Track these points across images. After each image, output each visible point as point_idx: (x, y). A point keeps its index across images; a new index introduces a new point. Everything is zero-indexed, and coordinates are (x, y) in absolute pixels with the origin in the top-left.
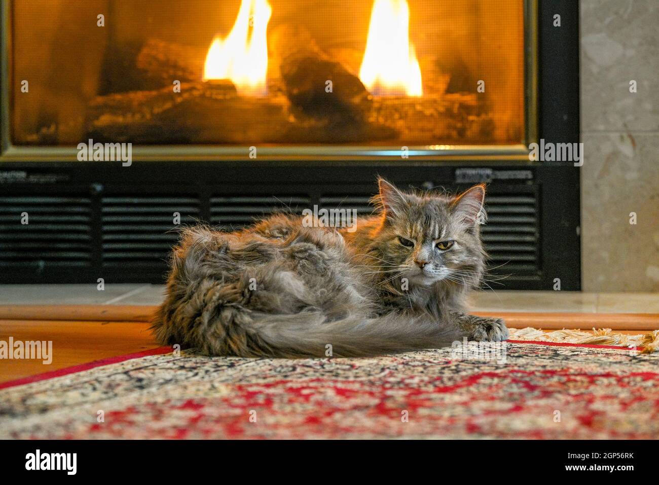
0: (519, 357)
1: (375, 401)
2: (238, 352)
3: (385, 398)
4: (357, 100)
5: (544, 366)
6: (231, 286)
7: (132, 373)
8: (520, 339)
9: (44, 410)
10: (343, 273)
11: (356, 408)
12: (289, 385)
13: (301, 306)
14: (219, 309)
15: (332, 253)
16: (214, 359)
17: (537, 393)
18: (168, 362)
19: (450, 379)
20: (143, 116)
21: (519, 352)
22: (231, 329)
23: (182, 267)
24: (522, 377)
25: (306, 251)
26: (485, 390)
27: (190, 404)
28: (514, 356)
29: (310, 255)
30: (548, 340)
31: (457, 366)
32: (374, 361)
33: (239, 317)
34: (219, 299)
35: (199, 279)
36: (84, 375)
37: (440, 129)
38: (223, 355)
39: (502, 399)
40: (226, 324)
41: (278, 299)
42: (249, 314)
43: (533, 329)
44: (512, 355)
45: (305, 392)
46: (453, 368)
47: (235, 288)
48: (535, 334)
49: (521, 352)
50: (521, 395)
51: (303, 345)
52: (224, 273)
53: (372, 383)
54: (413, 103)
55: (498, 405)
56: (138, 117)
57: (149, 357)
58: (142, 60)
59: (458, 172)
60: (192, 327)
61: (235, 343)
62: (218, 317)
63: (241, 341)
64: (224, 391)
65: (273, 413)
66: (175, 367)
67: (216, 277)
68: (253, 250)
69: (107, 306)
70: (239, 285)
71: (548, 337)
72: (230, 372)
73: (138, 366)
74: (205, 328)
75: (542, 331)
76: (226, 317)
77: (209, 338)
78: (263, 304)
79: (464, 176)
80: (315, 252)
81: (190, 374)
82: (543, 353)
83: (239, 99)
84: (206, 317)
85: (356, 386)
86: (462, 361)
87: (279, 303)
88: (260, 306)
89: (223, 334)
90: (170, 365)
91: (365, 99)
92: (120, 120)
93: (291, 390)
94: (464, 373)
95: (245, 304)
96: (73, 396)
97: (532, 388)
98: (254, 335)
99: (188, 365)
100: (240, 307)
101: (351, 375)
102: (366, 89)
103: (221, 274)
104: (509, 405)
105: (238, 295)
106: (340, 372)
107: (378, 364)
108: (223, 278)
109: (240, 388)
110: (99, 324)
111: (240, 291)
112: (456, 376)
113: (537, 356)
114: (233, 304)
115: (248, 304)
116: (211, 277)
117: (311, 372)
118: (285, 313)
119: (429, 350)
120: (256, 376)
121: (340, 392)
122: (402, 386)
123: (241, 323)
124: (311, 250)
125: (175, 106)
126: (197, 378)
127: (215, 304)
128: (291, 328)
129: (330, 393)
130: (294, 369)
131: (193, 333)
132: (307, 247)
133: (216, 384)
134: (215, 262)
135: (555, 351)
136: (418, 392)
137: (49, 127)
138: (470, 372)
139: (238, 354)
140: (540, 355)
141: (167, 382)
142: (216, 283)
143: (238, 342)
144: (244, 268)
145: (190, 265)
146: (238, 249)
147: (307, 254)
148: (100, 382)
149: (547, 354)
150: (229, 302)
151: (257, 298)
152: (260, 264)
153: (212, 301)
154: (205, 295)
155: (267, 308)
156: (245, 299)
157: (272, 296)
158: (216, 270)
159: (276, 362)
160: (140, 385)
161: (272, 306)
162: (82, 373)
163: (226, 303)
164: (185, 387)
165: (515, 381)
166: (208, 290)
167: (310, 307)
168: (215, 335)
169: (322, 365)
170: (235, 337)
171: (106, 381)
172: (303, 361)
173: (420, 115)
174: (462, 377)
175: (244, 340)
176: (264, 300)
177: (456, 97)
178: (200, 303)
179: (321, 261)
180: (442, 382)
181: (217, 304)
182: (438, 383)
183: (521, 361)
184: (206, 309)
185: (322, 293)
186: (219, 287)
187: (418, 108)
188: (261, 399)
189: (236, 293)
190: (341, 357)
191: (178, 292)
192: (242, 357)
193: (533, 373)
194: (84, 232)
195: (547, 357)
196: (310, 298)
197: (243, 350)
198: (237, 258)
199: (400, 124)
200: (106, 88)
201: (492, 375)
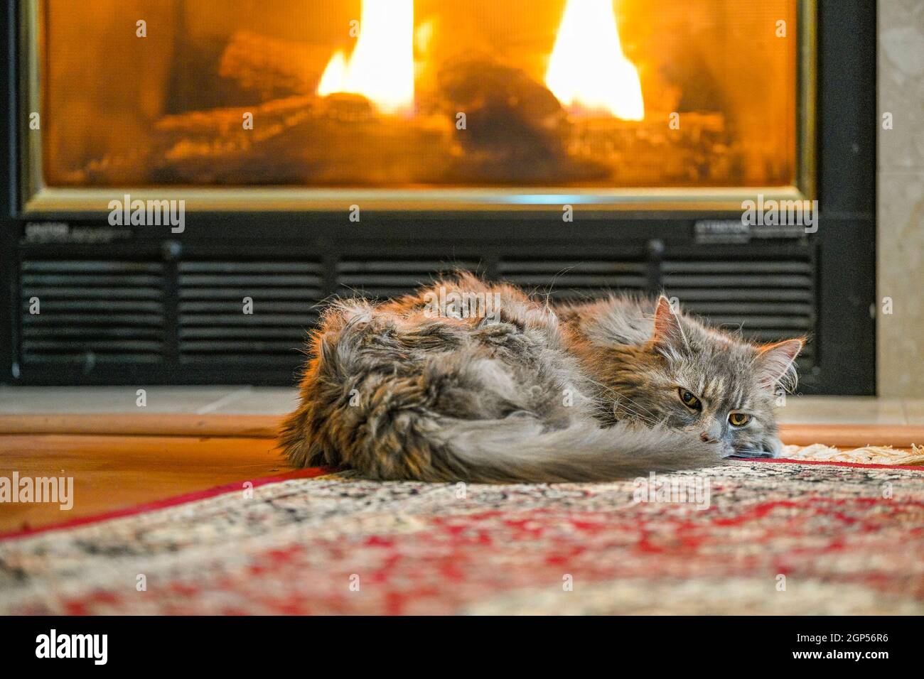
0: (816, 481)
1: (634, 538)
2: (418, 473)
3: (646, 534)
4: (550, 122)
5: (857, 493)
6: (407, 381)
7: (277, 502)
8: (809, 459)
9: (173, 548)
10: (558, 366)
11: (610, 546)
12: (506, 517)
13: (507, 409)
14: (392, 413)
15: (538, 337)
16: (386, 483)
17: (857, 526)
18: (323, 488)
19: (730, 509)
20: (238, 146)
21: (813, 475)
22: (410, 440)
23: (331, 356)
24: (830, 507)
25: (502, 334)
26: (784, 524)
27: (374, 541)
28: (808, 481)
29: (510, 341)
30: (849, 461)
31: (733, 492)
32: (614, 487)
33: (420, 422)
34: (392, 399)
35: (360, 374)
36: (209, 505)
37: (673, 164)
38: (397, 479)
39: (811, 534)
40: (403, 433)
41: (478, 400)
42: (435, 419)
43: (823, 446)
44: (806, 479)
45: (532, 526)
46: (729, 495)
47: (414, 384)
48: (827, 453)
49: (817, 476)
50: (836, 530)
51: (513, 465)
52: (396, 363)
53: (622, 515)
54: (632, 127)
55: (808, 542)
56: (230, 146)
57: (291, 482)
58: (228, 64)
59: (700, 227)
60: (354, 440)
61: (414, 461)
62: (390, 424)
63: (423, 458)
64: (416, 525)
65: (497, 552)
66: (334, 494)
67: (385, 370)
68: (431, 334)
69: (203, 416)
70: (420, 380)
71: (848, 457)
72: (415, 500)
73: (282, 493)
74: (373, 439)
75: (836, 449)
76: (403, 424)
77: (378, 454)
78: (456, 406)
79: (709, 232)
80: (515, 334)
81: (360, 503)
82: (849, 476)
83: (375, 121)
84: (374, 424)
85: (600, 519)
86: (738, 487)
87: (480, 405)
88: (452, 410)
89: (398, 447)
90: (326, 492)
91: (563, 122)
92: (204, 150)
93: (510, 523)
94: (746, 503)
95: (430, 406)
96: (206, 530)
97: (850, 521)
98: (442, 448)
99: (352, 492)
100: (423, 409)
101: (588, 502)
102: (562, 106)
103: (393, 365)
104: (822, 542)
105: (419, 394)
106: (572, 501)
107: (620, 491)
108: (396, 371)
109: (438, 521)
110: (197, 440)
111: (421, 388)
112: (736, 505)
113: (842, 480)
114: (413, 405)
115: (435, 406)
116: (377, 369)
117: (530, 501)
118: (484, 418)
119: (685, 472)
120: (455, 505)
121: (581, 526)
122: (663, 518)
123: (424, 431)
124: (510, 332)
125: (289, 131)
126: (370, 509)
127: (387, 407)
128: (495, 437)
129: (567, 528)
130: (505, 496)
131: (355, 449)
132: (504, 329)
133: (403, 516)
134: (378, 349)
135: (864, 474)
136: (688, 525)
137: (100, 160)
138: (754, 501)
139: (420, 479)
140: (845, 479)
141: (331, 513)
142: (386, 378)
143: (419, 459)
144: (423, 356)
145: (344, 353)
146: (409, 332)
147: (506, 338)
148: (237, 514)
149: (855, 478)
150: (406, 403)
151: (449, 399)
152: (444, 351)
153: (383, 402)
154: (372, 396)
155: (463, 412)
156: (431, 400)
157: (470, 395)
158: (383, 361)
159: (476, 488)
160: (295, 517)
161: (470, 409)
162: (206, 502)
163: (403, 405)
164: (359, 520)
165: (820, 511)
166: (375, 389)
167: (521, 412)
168: (387, 450)
169: (543, 492)
170: (415, 453)
171: (244, 512)
172: (513, 487)
173: (644, 145)
174: (747, 508)
175: (428, 456)
176: (459, 400)
177: (694, 117)
178: (365, 406)
179: (526, 348)
180: (719, 513)
181: (389, 406)
182: (714, 514)
183: (821, 487)
184: (373, 413)
185: (535, 391)
186: (391, 383)
187: (642, 134)
188: (472, 535)
189: (415, 392)
190: (565, 482)
191: (330, 392)
192: (424, 480)
193: (842, 502)
194: (153, 313)
195: (857, 482)
196: (519, 398)
197: (426, 470)
198: (409, 344)
199: (614, 158)
200: (173, 106)
201: (789, 505)
